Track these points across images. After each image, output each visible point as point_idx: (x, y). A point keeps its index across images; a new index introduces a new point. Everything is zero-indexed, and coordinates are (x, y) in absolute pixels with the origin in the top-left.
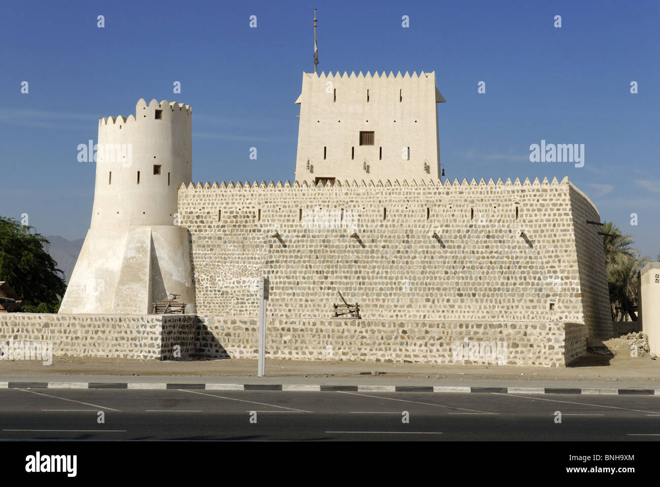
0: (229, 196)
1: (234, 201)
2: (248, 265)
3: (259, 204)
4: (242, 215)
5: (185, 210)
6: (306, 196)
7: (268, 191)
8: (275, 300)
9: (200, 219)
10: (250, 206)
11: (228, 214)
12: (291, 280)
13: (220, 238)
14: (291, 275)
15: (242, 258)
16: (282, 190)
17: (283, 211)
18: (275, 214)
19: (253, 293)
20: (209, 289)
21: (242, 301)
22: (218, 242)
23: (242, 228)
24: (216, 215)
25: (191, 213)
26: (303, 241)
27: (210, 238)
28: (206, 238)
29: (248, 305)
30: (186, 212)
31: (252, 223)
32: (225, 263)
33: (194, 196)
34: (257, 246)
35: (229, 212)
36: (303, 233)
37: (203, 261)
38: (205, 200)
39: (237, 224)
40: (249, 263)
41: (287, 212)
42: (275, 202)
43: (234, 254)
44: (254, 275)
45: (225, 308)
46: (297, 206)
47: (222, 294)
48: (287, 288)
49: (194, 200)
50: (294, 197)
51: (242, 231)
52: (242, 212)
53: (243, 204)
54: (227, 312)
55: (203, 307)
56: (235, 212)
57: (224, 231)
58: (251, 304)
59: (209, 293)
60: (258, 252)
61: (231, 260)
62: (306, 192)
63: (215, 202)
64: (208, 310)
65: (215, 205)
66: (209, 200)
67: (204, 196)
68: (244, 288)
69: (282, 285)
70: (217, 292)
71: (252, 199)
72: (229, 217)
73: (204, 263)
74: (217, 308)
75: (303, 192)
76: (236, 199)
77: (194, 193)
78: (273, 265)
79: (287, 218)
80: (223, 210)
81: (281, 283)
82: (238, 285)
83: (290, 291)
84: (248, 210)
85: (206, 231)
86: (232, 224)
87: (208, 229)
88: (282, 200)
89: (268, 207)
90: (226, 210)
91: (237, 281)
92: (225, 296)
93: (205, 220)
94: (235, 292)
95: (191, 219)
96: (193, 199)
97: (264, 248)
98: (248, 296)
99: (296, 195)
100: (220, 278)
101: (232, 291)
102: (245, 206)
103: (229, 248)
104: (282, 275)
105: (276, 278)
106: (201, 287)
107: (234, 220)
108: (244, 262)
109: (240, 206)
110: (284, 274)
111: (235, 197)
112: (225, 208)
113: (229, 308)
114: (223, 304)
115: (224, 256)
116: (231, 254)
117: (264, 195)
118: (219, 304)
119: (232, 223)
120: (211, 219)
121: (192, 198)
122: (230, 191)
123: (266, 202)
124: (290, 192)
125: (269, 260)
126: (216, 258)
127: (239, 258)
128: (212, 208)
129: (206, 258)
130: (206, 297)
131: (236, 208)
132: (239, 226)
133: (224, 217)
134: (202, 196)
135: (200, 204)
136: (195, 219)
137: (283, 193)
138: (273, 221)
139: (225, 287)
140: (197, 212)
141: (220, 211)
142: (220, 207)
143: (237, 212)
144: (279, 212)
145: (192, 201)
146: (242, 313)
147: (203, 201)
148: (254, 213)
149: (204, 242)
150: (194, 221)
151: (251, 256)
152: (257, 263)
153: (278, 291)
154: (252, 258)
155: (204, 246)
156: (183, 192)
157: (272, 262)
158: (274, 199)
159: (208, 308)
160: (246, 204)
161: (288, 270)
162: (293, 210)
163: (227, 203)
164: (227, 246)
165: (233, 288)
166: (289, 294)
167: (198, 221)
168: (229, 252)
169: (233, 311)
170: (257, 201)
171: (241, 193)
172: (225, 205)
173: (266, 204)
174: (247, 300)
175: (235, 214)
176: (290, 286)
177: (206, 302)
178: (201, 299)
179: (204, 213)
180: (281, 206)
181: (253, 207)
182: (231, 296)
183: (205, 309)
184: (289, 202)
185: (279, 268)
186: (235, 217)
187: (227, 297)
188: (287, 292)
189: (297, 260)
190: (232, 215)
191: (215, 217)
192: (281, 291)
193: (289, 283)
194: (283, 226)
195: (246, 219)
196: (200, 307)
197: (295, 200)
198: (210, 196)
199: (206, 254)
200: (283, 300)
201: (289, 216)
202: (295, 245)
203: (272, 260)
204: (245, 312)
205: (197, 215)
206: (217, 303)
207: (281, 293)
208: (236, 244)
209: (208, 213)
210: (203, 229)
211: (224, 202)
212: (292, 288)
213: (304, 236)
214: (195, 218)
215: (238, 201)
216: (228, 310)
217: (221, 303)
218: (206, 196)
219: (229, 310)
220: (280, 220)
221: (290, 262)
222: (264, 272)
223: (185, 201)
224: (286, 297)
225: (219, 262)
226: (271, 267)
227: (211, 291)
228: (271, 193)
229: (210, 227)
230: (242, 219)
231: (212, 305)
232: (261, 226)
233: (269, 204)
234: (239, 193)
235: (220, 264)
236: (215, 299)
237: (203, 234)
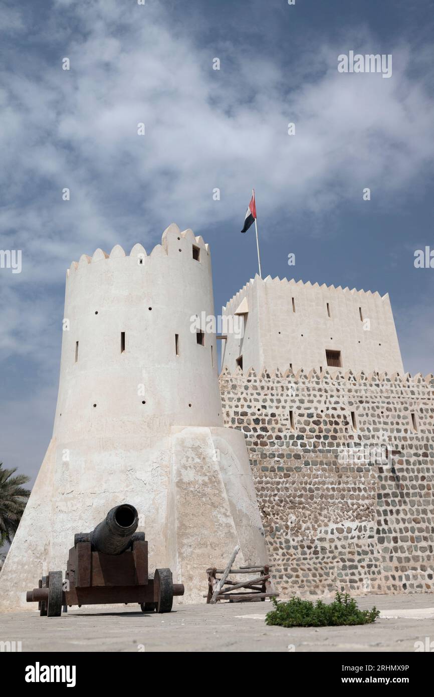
0: (303, 390)
1: (312, 398)
2: (350, 501)
3: (351, 403)
4: (327, 420)
5: (234, 409)
6: (416, 396)
7: (360, 385)
8: (403, 561)
9: (261, 425)
10: (338, 406)
11: (305, 418)
12: (423, 525)
13: (297, 457)
14: (419, 517)
15: (339, 490)
16: (380, 385)
17: (388, 417)
18: (377, 420)
19: (367, 549)
20: (292, 543)
21: (351, 563)
22: (295, 463)
23: (330, 440)
24: (287, 419)
25: (245, 414)
26: (426, 462)
27: (281, 456)
28: (274, 456)
29: (362, 571)
30: (236, 413)
31: (344, 433)
32: (312, 498)
33: (246, 388)
34: (359, 470)
35: (306, 415)
36: (423, 450)
37: (275, 495)
38: (265, 395)
39: (322, 435)
40: (352, 497)
41: (394, 417)
42: (373, 403)
43: (324, 483)
44: (364, 518)
45: (325, 577)
46: (406, 409)
47: (316, 553)
48: (418, 539)
49: (247, 394)
50: (400, 395)
51: (331, 445)
52: (327, 415)
53: (325, 403)
54: (330, 585)
55: (285, 578)
56: (315, 415)
57: (303, 445)
58: (366, 569)
59: (292, 551)
60: (363, 479)
61: (320, 492)
62: (415, 389)
63: (282, 399)
64: (295, 582)
65: (283, 403)
66: (272, 395)
67: (262, 388)
68: (350, 541)
69: (409, 534)
70: (306, 549)
71: (338, 397)
72: (307, 423)
73: (277, 498)
74: (311, 578)
75: (411, 389)
76: (315, 396)
77: (246, 383)
78: (389, 500)
79: (395, 426)
80: (296, 412)
81: (407, 530)
82: (340, 536)
83: (424, 544)
84: (335, 413)
85: (273, 444)
86: (314, 434)
87: (276, 441)
88: (383, 399)
89: (364, 409)
90: (301, 412)
91: (337, 529)
92: (321, 555)
93: (269, 427)
94: (336, 548)
95: (245, 424)
96: (245, 392)
97: (371, 473)
98: (359, 554)
99: (402, 393)
100: (309, 524)
101: (331, 547)
102: (330, 406)
103: (314, 472)
104: (406, 517)
105: (398, 521)
106: (278, 541)
107: (316, 427)
108: (343, 497)
109: (322, 406)
110: (409, 516)
111: (312, 392)
112: (299, 408)
113: (332, 577)
114: (320, 571)
115: (308, 486)
116: (319, 483)
117: (356, 391)
118: (314, 571)
119: (314, 432)
120: (279, 426)
121: (243, 389)
122: (304, 383)
123: (361, 402)
124: (393, 388)
125: (382, 492)
126: (296, 490)
127: (333, 489)
128: (277, 408)
129: (278, 490)
130: (288, 560)
131: (316, 408)
132: (326, 437)
133: (299, 422)
134: (259, 388)
135: (257, 400)
136: (253, 425)
137: (383, 389)
138: (377, 430)
139: (318, 539)
140: (253, 414)
141: (291, 412)
142: (291, 407)
143: (318, 416)
144: (383, 416)
145: (244, 395)
146: (355, 585)
147: (262, 397)
148: (345, 417)
149: (271, 463)
150: (251, 427)
151: (353, 486)
152: (364, 498)
153: (405, 545)
154: (354, 489)
155: (273, 470)
156: (227, 381)
157: (387, 495)
158: (371, 397)
159: (294, 579)
160: (330, 403)
161: (414, 509)
162: (401, 414)
163: (302, 401)
164: (311, 469)
165: (332, 541)
166: (423, 549)
167: (258, 427)
168: (316, 480)
169: (338, 581)
170: (346, 399)
171: (320, 386)
172: (298, 404)
173: (361, 405)
174: (360, 561)
175: (315, 418)
176: (422, 534)
177: (289, 568)
178: (280, 562)
179: (266, 415)
180: (383, 407)
181: (343, 409)
182: (331, 555)
183: (290, 580)
184: (393, 404)
185: (400, 506)
186: (316, 423)
187: (324, 558)
188: (419, 545)
189: (423, 492)
190: (311, 420)
191: (285, 422)
192: (409, 543)
193: (420, 530)
194: (393, 439)
195: (334, 426)
196: (281, 577)
197: (401, 400)
198: (272, 389)
199: (278, 483)
200: (416, 559)
201: (398, 423)
202: (415, 468)
203: (386, 492)
204: (359, 584)
205: (255, 417)
206: (309, 570)
207: (411, 546)
208: (325, 466)
209: (273, 415)
210: (268, 441)
211: (297, 399)
212: (425, 539)
213: (425, 455)
214: (252, 422)
215: (318, 398)
216: (329, 582)
217: (316, 570)
218: (266, 388)
219: (333, 581)
220: (386, 430)
221: (415, 495)
222: (378, 512)
223: (232, 395)
224: (419, 553)
225: (301, 496)
226: (388, 504)
227: (295, 548)
228: (365, 388)
229: (278, 438)
230: (329, 426)
231: (300, 573)
232: (360, 437)
233: (364, 404)
234: (317, 387)
235: (303, 500)
236: (305, 562)
237: (268, 449)
